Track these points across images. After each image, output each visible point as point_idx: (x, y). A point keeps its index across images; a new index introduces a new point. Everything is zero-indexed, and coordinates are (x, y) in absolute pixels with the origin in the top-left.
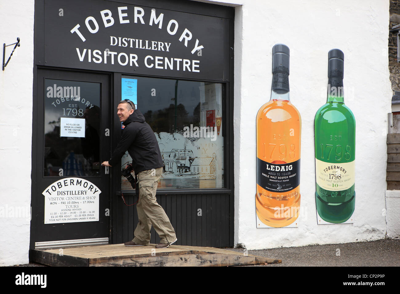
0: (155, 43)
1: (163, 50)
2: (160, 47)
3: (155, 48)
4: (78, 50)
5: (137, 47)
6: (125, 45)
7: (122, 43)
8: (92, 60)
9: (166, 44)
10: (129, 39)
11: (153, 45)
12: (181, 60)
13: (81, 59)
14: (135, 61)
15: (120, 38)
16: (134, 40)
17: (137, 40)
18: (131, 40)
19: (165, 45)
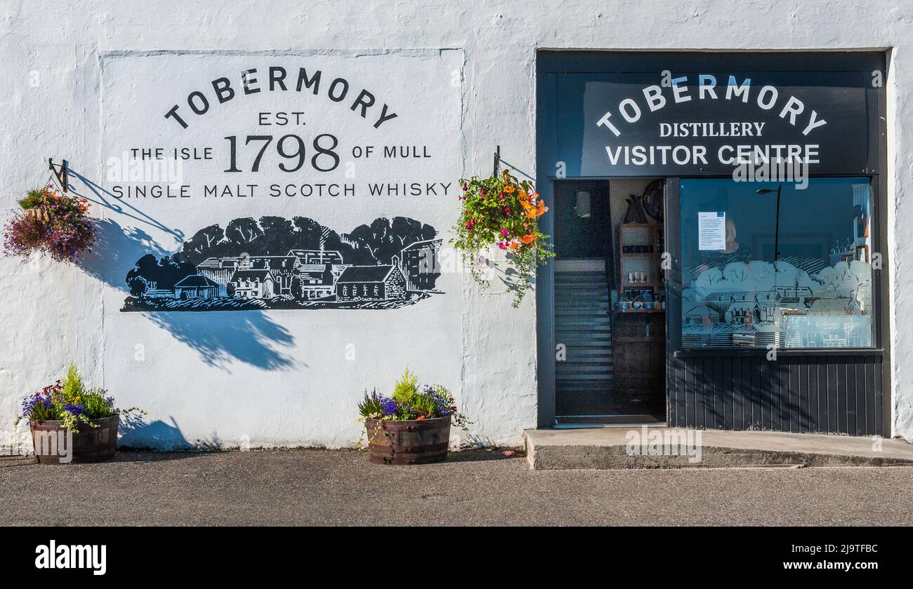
0: (736, 126)
1: (751, 134)
2: (746, 131)
3: (736, 132)
4: (608, 149)
5: (705, 134)
6: (684, 133)
7: (679, 131)
8: (630, 161)
9: (756, 124)
10: (691, 124)
11: (733, 129)
12: (784, 147)
13: (614, 162)
14: (701, 156)
15: (676, 125)
16: (700, 124)
17: (705, 125)
18: (695, 125)
19: (753, 126)
